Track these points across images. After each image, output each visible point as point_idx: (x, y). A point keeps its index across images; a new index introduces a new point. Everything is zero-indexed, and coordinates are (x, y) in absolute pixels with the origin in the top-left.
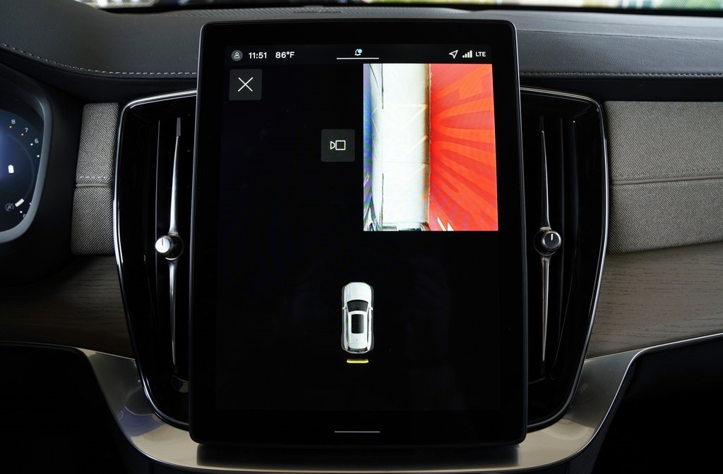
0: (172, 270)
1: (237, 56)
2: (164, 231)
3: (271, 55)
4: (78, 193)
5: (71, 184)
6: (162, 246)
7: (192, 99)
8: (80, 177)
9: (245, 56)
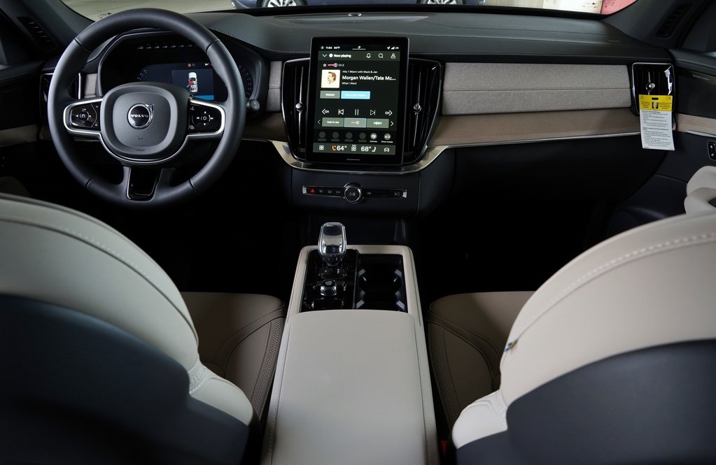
0: (300, 114)
1: (322, 48)
2: (298, 102)
3: (333, 48)
4: (269, 90)
5: (268, 88)
6: (298, 106)
7: (308, 61)
8: (270, 85)
9: (325, 48)
